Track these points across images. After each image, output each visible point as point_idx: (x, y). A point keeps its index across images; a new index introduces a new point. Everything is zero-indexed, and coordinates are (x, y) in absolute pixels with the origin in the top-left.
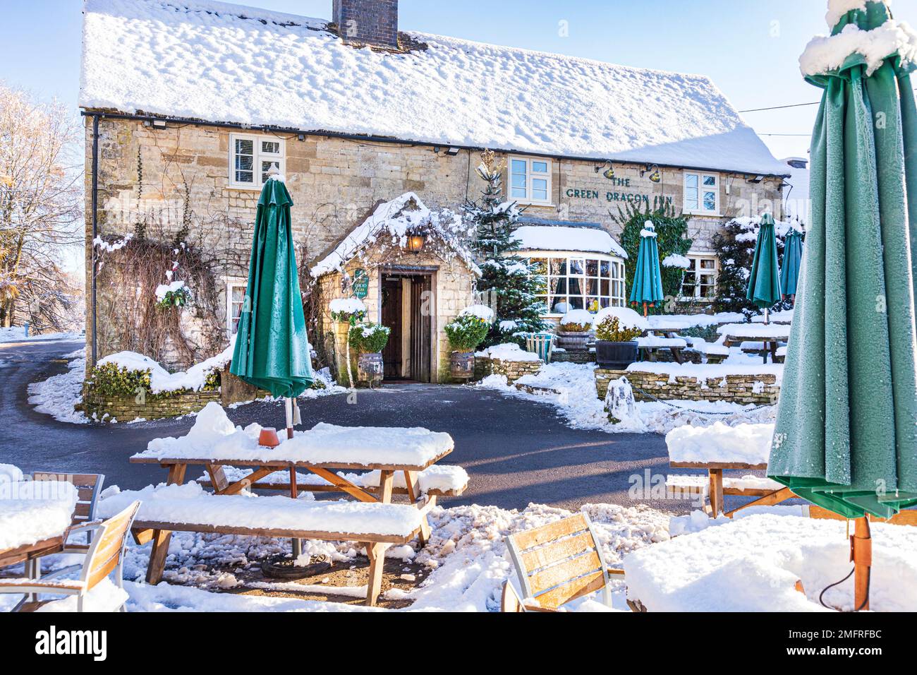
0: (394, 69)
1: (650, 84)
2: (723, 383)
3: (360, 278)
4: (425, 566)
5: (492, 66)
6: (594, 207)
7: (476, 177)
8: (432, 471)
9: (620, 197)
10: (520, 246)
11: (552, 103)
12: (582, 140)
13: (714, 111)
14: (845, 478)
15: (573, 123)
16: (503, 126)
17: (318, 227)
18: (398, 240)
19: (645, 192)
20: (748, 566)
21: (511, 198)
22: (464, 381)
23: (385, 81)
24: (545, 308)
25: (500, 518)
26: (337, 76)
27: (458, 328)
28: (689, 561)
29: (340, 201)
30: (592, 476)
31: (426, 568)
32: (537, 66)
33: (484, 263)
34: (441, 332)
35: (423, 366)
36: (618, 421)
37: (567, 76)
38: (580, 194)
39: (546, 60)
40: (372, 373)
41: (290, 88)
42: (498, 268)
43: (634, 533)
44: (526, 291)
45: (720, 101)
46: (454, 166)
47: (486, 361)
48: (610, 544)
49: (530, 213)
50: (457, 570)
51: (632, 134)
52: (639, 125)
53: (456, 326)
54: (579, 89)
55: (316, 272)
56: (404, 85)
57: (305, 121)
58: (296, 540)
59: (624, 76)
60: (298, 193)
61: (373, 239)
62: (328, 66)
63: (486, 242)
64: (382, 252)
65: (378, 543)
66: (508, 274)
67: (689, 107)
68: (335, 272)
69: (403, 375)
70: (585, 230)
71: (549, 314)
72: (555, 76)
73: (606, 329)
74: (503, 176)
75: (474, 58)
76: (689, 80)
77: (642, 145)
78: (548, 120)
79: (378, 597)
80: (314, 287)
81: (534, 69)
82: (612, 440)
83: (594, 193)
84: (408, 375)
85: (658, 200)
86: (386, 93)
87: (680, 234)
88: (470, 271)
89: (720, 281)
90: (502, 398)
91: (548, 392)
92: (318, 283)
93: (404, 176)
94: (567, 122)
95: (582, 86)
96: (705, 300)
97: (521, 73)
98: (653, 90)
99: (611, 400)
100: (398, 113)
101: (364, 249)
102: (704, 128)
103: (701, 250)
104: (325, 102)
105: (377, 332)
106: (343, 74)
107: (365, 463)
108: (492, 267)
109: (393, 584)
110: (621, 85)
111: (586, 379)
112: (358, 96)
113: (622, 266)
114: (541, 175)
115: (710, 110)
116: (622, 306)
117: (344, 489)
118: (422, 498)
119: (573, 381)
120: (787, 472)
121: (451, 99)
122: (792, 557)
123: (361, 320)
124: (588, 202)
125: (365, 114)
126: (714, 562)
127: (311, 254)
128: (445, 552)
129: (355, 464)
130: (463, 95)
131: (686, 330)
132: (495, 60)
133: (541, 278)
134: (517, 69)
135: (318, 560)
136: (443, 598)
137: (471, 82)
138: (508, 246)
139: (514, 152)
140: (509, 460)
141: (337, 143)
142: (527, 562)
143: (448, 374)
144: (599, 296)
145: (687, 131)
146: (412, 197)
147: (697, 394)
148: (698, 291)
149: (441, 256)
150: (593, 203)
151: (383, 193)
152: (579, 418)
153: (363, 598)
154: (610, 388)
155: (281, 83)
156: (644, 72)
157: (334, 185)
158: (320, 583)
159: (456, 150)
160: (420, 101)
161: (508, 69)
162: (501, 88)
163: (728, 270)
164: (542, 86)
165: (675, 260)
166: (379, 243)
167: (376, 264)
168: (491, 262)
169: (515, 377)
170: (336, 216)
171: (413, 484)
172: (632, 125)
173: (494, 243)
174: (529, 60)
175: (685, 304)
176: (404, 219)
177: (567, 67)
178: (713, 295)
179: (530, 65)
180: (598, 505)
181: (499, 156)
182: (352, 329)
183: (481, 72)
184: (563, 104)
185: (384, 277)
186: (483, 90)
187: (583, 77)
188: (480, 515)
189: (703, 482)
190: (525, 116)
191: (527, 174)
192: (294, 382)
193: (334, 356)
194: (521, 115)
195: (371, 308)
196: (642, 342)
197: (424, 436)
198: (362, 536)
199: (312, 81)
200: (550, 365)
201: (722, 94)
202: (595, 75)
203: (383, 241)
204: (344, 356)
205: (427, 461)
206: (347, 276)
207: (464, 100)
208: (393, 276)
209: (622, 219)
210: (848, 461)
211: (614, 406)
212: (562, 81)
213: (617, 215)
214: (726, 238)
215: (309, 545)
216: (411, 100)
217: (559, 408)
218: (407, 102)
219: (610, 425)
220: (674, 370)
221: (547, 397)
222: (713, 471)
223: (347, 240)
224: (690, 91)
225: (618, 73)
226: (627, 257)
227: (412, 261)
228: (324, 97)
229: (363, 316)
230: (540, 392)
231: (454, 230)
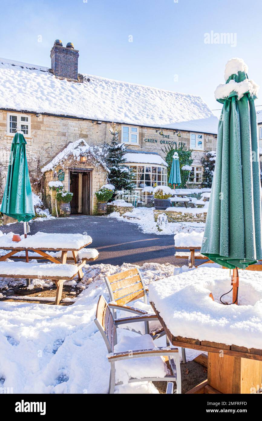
0: (76, 89)
1: (178, 98)
2: (202, 215)
3: (61, 173)
4: (80, 288)
5: (116, 89)
6: (155, 146)
7: (109, 133)
8: (84, 251)
9: (165, 142)
10: (126, 161)
11: (140, 105)
12: (151, 119)
13: (202, 110)
14: (226, 255)
15: (148, 113)
16: (120, 113)
17: (44, 152)
18: (76, 158)
19: (175, 141)
20: (192, 288)
21: (122, 142)
22: (103, 214)
23: (72, 93)
24: (136, 186)
25: (112, 269)
26: (52, 91)
27: (101, 193)
28: (173, 286)
29: (53, 142)
30: (150, 252)
31: (81, 289)
32: (134, 90)
33: (111, 168)
34: (94, 195)
35: (87, 208)
36: (162, 230)
37: (146, 94)
38: (150, 141)
39: (137, 87)
40: (65, 211)
41: (33, 95)
42: (117, 170)
43: (163, 274)
44: (128, 179)
45: (205, 106)
46: (100, 128)
47: (112, 206)
48: (153, 278)
49: (130, 148)
50: (93, 290)
51: (171, 118)
52: (173, 114)
53: (100, 192)
54: (150, 99)
55: (43, 170)
56: (80, 95)
57: (39, 109)
58: (28, 279)
59: (168, 95)
60: (36, 138)
61: (66, 157)
62: (49, 86)
63: (112, 159)
64: (70, 163)
65: (60, 280)
66: (121, 172)
67: (193, 108)
68: (51, 170)
69: (79, 212)
70: (152, 155)
71: (137, 188)
72: (141, 94)
73: (158, 194)
74: (119, 133)
75: (109, 85)
76: (193, 97)
77: (174, 122)
78: (138, 111)
79: (60, 301)
80: (42, 176)
81: (133, 90)
82: (159, 238)
83: (155, 140)
84: (81, 212)
85: (180, 144)
86: (72, 98)
87: (189, 157)
88: (105, 171)
89: (204, 176)
90: (118, 221)
91: (135, 219)
92: (44, 175)
93: (80, 132)
94: (145, 112)
95: (151, 98)
96: (198, 183)
97: (127, 92)
98: (179, 101)
99: (159, 222)
100: (78, 107)
101: (62, 161)
102: (198, 116)
103: (196, 164)
104: (48, 101)
105: (68, 195)
106: (55, 90)
107: (55, 248)
108: (114, 169)
109: (67, 296)
110: (167, 98)
111: (150, 214)
112: (61, 99)
113: (166, 169)
114: (134, 133)
115: (201, 109)
116: (166, 185)
117: (47, 258)
118: (80, 261)
119: (145, 215)
120: (207, 252)
121: (99, 102)
122: (211, 284)
123: (61, 190)
124: (153, 144)
125: (64, 107)
126: (182, 286)
127: (41, 163)
128: (89, 283)
129: (51, 248)
130: (104, 100)
131: (190, 195)
132: (117, 87)
133: (134, 174)
134: (126, 90)
135: (37, 287)
136: (86, 301)
137: (107, 95)
138: (121, 161)
139: (124, 124)
140: (118, 246)
141: (52, 118)
142: (113, 287)
143: (97, 212)
144: (157, 181)
145: (192, 117)
146: (82, 141)
147: (192, 220)
148: (195, 179)
149: (94, 165)
150: (155, 144)
151: (71, 139)
152: (147, 229)
153: (54, 302)
154: (158, 217)
155: (29, 93)
156: (176, 93)
157: (51, 135)
158: (37, 296)
159: (101, 122)
160: (86, 102)
161: (122, 90)
162: (119, 98)
163: (207, 172)
164: (136, 97)
165: (186, 167)
166: (69, 159)
167: (67, 168)
168: (114, 167)
169: (123, 213)
170: (52, 148)
171: (76, 256)
172: (171, 114)
173: (116, 160)
174: (131, 87)
175: (190, 185)
176: (79, 150)
177: (146, 90)
178: (201, 181)
179: (131, 89)
180: (150, 263)
181: (118, 125)
182: (58, 194)
183: (111, 91)
184: (144, 105)
185: (71, 173)
186: (112, 98)
187: (152, 94)
188: (103, 268)
189: (189, 254)
190: (129, 109)
191: (129, 133)
192: (27, 216)
193: (50, 204)
194: (127, 109)
195: (65, 185)
196: (172, 200)
197: (80, 237)
198: (53, 277)
199: (42, 93)
200: (137, 208)
201: (206, 103)
202: (157, 94)
203: (70, 158)
204: (54, 204)
205: (80, 247)
206: (56, 172)
207: (104, 102)
208: (74, 172)
209: (166, 151)
210: (228, 248)
211: (160, 224)
212: (144, 96)
213: (164, 149)
214: (206, 159)
215: (34, 281)
216: (83, 101)
217: (139, 225)
218: (81, 102)
219: (159, 232)
220: (184, 210)
221: (135, 221)
222: (191, 250)
223: (56, 158)
224: (193, 101)
225: (166, 93)
226: (168, 166)
227: (82, 166)
228: (47, 99)
229: (62, 188)
230: (132, 219)
231: (99, 154)
